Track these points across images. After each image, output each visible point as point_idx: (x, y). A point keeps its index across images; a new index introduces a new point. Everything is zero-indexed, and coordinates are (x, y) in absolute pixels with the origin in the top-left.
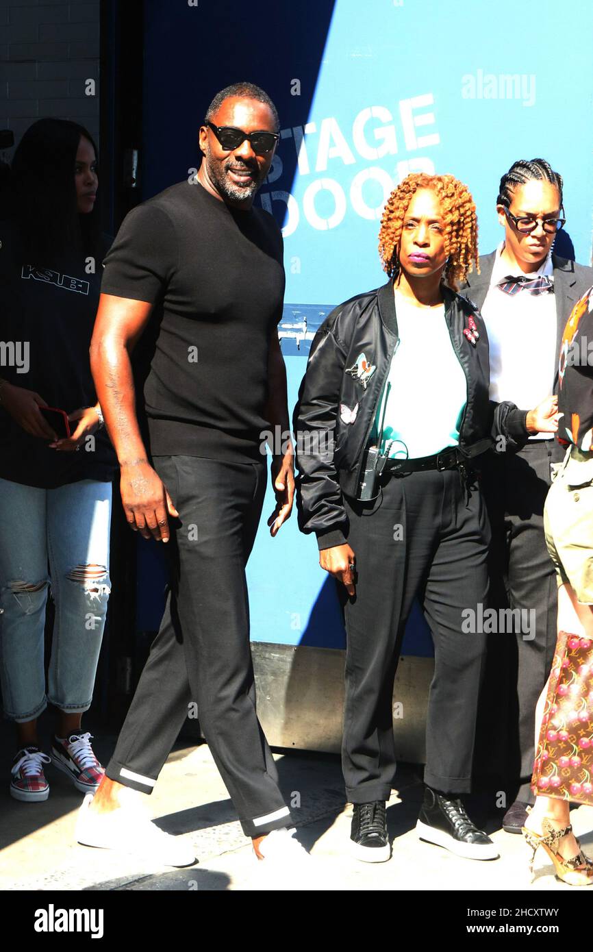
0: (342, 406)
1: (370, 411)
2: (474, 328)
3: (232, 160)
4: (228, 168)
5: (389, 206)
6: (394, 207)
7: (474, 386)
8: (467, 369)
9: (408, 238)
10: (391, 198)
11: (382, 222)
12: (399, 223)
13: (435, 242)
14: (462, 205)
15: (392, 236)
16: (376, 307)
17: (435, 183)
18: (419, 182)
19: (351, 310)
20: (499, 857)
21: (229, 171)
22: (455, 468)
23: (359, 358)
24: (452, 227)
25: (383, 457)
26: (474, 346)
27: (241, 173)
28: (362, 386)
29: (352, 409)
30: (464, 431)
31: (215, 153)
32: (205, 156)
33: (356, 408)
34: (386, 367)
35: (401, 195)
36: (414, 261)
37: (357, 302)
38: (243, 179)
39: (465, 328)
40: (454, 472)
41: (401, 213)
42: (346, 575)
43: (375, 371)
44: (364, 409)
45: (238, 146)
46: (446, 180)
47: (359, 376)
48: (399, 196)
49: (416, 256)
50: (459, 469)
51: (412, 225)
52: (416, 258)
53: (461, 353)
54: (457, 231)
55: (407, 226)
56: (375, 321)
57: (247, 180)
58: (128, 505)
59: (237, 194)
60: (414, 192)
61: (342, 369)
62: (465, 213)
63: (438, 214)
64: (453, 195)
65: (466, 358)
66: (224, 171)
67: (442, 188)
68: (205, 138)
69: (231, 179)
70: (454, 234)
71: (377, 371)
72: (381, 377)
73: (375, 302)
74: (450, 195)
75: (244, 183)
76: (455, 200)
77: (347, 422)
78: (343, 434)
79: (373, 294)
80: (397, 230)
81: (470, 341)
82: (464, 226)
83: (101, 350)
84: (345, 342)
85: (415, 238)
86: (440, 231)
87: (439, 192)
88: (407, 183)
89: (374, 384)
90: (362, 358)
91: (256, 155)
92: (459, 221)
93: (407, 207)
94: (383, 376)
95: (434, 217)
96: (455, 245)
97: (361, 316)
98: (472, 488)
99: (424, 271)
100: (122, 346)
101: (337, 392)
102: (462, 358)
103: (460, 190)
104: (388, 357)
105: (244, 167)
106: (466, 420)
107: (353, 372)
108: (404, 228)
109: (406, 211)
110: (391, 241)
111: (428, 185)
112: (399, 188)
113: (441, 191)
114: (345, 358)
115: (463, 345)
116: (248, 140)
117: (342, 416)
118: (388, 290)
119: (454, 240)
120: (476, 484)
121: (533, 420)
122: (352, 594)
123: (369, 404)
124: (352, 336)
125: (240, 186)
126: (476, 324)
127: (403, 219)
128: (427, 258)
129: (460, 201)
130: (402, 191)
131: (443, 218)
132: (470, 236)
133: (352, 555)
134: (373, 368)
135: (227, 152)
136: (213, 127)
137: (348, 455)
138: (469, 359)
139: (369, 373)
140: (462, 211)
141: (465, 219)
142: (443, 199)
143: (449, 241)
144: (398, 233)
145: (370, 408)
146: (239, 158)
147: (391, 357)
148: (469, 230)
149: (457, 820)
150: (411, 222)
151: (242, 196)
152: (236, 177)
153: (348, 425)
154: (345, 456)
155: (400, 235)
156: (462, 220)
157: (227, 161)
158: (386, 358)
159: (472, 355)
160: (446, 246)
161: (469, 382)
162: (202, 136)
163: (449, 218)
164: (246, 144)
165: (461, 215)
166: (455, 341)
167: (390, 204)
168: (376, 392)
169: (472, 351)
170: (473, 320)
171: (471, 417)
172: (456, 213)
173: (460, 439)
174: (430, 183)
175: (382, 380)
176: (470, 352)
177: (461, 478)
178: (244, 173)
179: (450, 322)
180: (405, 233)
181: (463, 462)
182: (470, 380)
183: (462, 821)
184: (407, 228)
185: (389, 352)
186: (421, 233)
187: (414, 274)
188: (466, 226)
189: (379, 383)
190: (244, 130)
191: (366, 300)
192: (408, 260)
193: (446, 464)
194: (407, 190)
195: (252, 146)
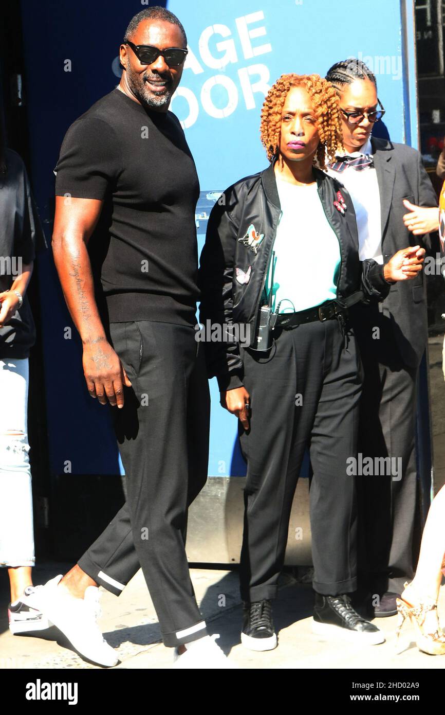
0: (237, 269)
1: (262, 272)
2: (342, 200)
3: (149, 73)
4: (146, 79)
5: (267, 103)
6: (272, 103)
7: (346, 248)
8: (339, 234)
9: (286, 128)
10: (268, 96)
11: (262, 117)
12: (278, 117)
13: (309, 131)
14: (329, 100)
15: (273, 128)
16: (261, 186)
17: (306, 82)
18: (292, 82)
19: (240, 190)
20: (385, 641)
21: (147, 82)
22: (334, 317)
23: (249, 229)
24: (323, 117)
25: (275, 314)
26: (344, 215)
27: (157, 83)
28: (253, 252)
29: (246, 272)
30: (340, 285)
31: (134, 67)
32: (125, 69)
33: (249, 270)
34: (273, 235)
35: (278, 94)
36: (293, 148)
37: (245, 182)
38: (159, 88)
39: (334, 200)
40: (334, 321)
41: (279, 108)
42: (243, 413)
43: (263, 238)
44: (257, 271)
45: (154, 61)
46: (314, 79)
47: (249, 244)
48: (276, 94)
49: (293, 143)
50: (338, 318)
51: (288, 118)
52: (293, 145)
53: (333, 220)
54: (327, 121)
55: (285, 119)
56: (261, 197)
57: (163, 90)
58: (90, 377)
59: (155, 102)
60: (288, 90)
61: (235, 239)
62: (332, 106)
63: (310, 108)
64: (321, 91)
65: (338, 224)
66: (142, 82)
67: (312, 86)
68: (125, 54)
69: (149, 89)
70: (325, 123)
71: (266, 237)
72: (269, 243)
73: (259, 182)
74: (319, 91)
75: (160, 92)
76: (324, 95)
77: (242, 283)
78: (239, 293)
79: (258, 177)
80: (277, 123)
81: (339, 211)
82: (331, 116)
83: (63, 244)
84: (236, 216)
85: (292, 128)
86: (312, 122)
87: (310, 89)
88: (282, 84)
89: (263, 250)
90: (251, 229)
91: (170, 68)
92: (328, 112)
93: (284, 103)
94: (271, 242)
95: (306, 110)
96: (327, 133)
97: (248, 194)
98: (349, 334)
99: (301, 155)
100: (81, 240)
101: (232, 259)
102: (335, 224)
103: (326, 87)
104: (274, 226)
105: (160, 79)
106: (342, 276)
107: (245, 240)
108: (282, 121)
109: (282, 106)
110: (273, 133)
111: (299, 84)
112: (275, 88)
113: (311, 88)
114: (237, 230)
115: (335, 215)
116: (162, 56)
117: (237, 278)
118: (270, 172)
119: (326, 128)
120: (351, 330)
121: (389, 272)
122: (246, 428)
123: (261, 266)
124: (242, 211)
125: (157, 95)
126: (343, 197)
127: (281, 114)
128: (303, 145)
129: (327, 96)
130: (278, 90)
131: (315, 111)
132: (337, 124)
133: (247, 396)
134: (261, 236)
135: (144, 66)
136: (132, 46)
137: (246, 311)
138: (340, 226)
139: (259, 241)
140: (329, 104)
141: (332, 110)
142: (314, 95)
143: (322, 130)
144: (278, 125)
145: (261, 270)
146: (155, 71)
147: (276, 226)
148: (336, 120)
149: (346, 614)
150: (287, 115)
151: (159, 103)
152: (153, 88)
153: (243, 285)
154: (243, 311)
155: (280, 127)
156: (329, 112)
157: (145, 74)
158: (273, 228)
159: (342, 222)
160: (321, 134)
161: (342, 244)
162: (122, 52)
163: (320, 110)
164: (160, 59)
165: (329, 107)
166: (327, 211)
167: (268, 101)
168: (266, 256)
169: (342, 219)
170: (341, 194)
171: (345, 274)
172: (325, 106)
173: (338, 292)
174: (302, 82)
175: (270, 246)
176: (340, 219)
177: (340, 326)
178: (160, 83)
179: (322, 197)
180: (283, 125)
181: (341, 312)
182: (342, 242)
183: (350, 614)
184: (284, 121)
185: (275, 221)
186: (297, 124)
187: (292, 159)
188: (334, 116)
189: (267, 248)
190: (159, 48)
191: (252, 181)
192: (286, 147)
193: (327, 315)
194: (282, 89)
195: (166, 61)
